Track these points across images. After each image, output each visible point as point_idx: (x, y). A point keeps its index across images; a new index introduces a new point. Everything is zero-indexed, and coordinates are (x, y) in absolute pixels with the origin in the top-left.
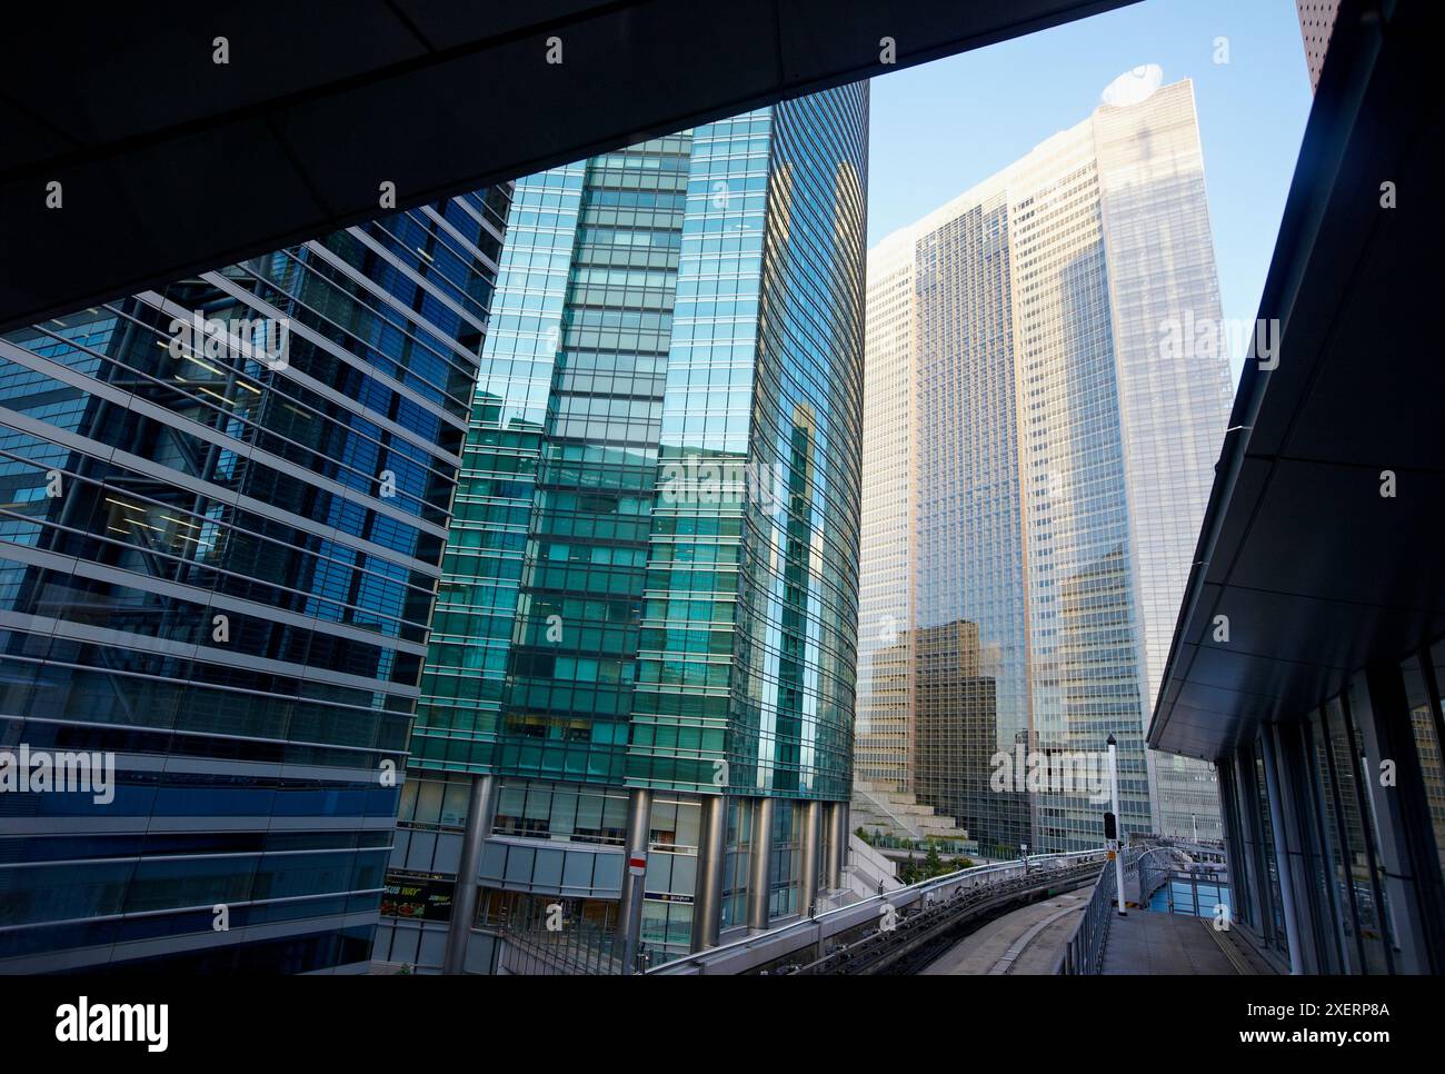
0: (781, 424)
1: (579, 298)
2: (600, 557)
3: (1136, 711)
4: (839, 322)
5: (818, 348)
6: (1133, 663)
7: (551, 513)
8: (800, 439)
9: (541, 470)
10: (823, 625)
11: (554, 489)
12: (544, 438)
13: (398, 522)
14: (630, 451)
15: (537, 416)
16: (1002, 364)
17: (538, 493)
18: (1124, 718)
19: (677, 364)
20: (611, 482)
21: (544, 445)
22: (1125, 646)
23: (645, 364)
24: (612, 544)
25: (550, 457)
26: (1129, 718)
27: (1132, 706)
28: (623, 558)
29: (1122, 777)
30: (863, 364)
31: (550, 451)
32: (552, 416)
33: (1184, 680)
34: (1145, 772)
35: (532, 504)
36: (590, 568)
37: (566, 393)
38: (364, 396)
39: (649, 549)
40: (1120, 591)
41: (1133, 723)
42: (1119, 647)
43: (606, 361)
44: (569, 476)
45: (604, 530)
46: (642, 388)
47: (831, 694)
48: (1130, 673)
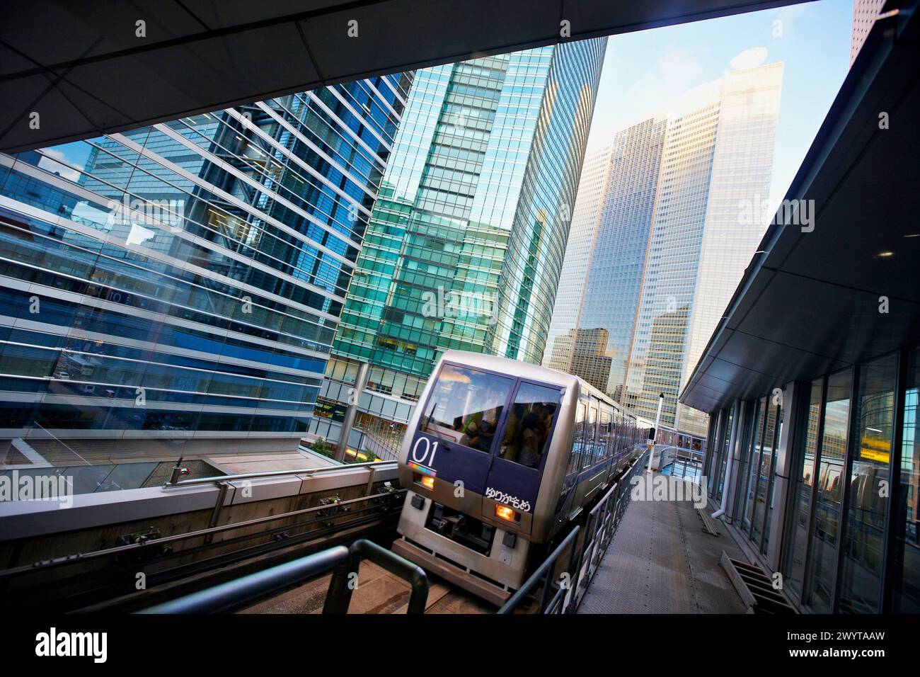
0: (530, 218)
1: (439, 140)
2: (432, 270)
3: (677, 385)
4: (568, 171)
5: (555, 182)
6: (681, 362)
7: (411, 246)
8: (538, 227)
9: (409, 223)
10: (534, 319)
11: (414, 234)
12: (412, 209)
13: (339, 239)
14: (453, 220)
15: (411, 198)
16: (647, 204)
17: (406, 235)
18: (670, 387)
19: (483, 180)
20: (442, 235)
21: (413, 212)
22: (679, 353)
23: (467, 178)
24: (439, 265)
25: (414, 218)
26: (673, 388)
27: (676, 382)
28: (443, 272)
29: (663, 414)
30: (576, 194)
31: (415, 215)
32: (418, 198)
33: (704, 373)
34: (675, 413)
35: (403, 240)
36: (427, 275)
37: (426, 188)
38: (329, 176)
39: (456, 270)
40: (683, 327)
41: (675, 390)
42: (676, 353)
43: (448, 174)
44: (422, 229)
45: (436, 258)
46: (464, 190)
47: (532, 352)
48: (678, 367)
